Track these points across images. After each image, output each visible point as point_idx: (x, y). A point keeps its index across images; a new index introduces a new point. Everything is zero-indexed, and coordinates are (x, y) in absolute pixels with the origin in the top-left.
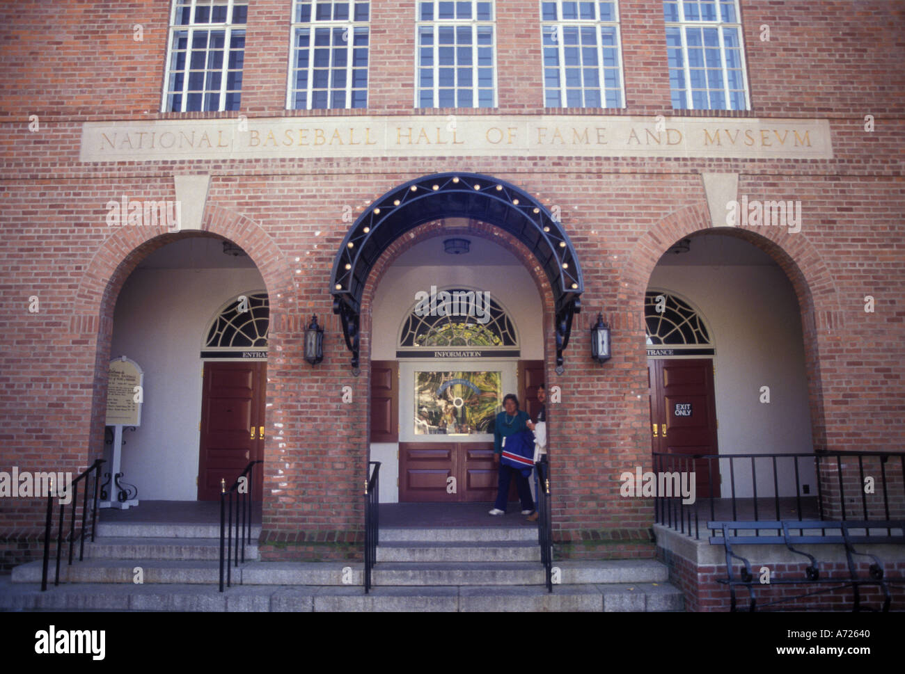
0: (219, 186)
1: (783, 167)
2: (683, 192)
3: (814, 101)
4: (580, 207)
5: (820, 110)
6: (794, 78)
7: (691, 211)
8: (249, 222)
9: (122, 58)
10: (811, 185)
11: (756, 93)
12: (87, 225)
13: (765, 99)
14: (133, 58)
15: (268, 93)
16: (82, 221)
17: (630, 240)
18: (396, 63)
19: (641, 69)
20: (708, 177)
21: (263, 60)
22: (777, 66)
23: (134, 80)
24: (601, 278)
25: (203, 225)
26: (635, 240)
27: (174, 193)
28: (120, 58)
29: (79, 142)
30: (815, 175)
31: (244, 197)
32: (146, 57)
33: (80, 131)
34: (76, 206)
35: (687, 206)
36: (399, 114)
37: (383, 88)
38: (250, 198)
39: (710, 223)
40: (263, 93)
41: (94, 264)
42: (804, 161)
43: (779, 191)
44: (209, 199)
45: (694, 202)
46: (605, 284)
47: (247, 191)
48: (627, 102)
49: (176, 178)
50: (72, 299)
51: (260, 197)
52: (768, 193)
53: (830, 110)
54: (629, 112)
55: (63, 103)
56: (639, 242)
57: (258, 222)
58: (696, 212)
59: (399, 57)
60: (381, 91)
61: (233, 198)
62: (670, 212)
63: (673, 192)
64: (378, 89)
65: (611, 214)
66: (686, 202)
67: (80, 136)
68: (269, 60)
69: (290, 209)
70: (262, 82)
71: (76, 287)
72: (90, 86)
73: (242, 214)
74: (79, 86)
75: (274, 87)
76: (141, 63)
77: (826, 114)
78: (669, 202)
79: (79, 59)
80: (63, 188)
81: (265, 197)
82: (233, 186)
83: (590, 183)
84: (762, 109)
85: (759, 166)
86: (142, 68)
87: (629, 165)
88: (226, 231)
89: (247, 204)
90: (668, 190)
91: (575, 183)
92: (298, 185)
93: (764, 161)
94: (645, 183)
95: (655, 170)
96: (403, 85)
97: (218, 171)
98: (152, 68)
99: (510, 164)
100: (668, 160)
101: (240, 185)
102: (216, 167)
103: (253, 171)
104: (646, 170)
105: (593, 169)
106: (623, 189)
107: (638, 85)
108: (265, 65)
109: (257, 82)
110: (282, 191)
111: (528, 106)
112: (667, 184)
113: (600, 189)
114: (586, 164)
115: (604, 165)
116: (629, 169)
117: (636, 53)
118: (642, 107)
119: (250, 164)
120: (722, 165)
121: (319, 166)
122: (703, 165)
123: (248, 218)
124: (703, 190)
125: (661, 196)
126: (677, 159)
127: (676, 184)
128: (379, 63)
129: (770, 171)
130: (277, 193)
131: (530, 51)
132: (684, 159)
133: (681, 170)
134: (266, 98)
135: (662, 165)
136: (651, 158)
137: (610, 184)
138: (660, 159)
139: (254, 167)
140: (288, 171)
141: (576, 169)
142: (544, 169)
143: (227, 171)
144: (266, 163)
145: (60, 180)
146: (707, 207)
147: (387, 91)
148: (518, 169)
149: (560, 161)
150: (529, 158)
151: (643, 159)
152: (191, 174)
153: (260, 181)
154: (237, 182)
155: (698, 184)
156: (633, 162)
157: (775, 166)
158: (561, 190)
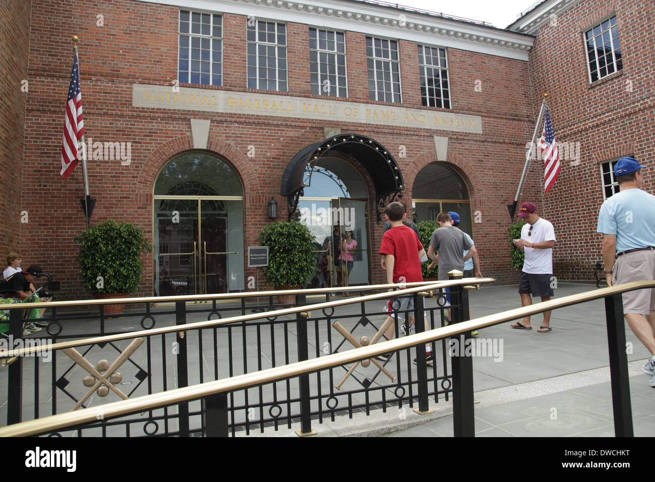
0: (215, 126)
1: (464, 136)
2: (426, 144)
3: (476, 108)
5: (478, 112)
7: (429, 153)
8: (232, 146)
9: (154, 49)
10: (475, 144)
11: (454, 101)
12: (141, 143)
13: (457, 104)
14: (160, 49)
15: (238, 78)
16: (137, 140)
17: (406, 165)
18: (301, 70)
19: (409, 86)
20: (436, 138)
21: (234, 60)
22: (462, 90)
23: (161, 62)
25: (207, 146)
26: (408, 165)
27: (190, 128)
28: (152, 48)
29: (131, 95)
30: (476, 141)
31: (229, 133)
32: (167, 50)
33: (132, 88)
34: (132, 132)
35: (428, 151)
36: (305, 97)
37: (296, 82)
38: (232, 134)
39: (437, 159)
40: (236, 78)
41: (146, 165)
42: (472, 134)
43: (463, 146)
44: (210, 132)
45: (431, 149)
47: (230, 130)
48: (403, 101)
49: (192, 120)
50: (135, 184)
51: (237, 134)
52: (459, 147)
53: (481, 112)
54: (405, 105)
55: (119, 71)
57: (237, 147)
58: (432, 154)
59: (303, 67)
60: (294, 84)
61: (223, 133)
62: (422, 153)
63: (423, 144)
64: (292, 82)
66: (428, 149)
67: (131, 91)
69: (253, 141)
70: (234, 72)
71: (137, 177)
72: (136, 63)
73: (228, 142)
74: (128, 62)
75: (241, 75)
76: (165, 53)
77: (480, 114)
78: (421, 148)
79: (127, 46)
80: (123, 121)
81: (240, 134)
82: (222, 127)
83: (389, 138)
84: (456, 109)
85: (456, 135)
86: (166, 56)
87: (405, 130)
88: (220, 150)
89: (230, 137)
90: (421, 143)
91: (383, 137)
92: (257, 129)
93: (458, 132)
94: (412, 139)
95: (416, 133)
96: (306, 82)
97: (214, 118)
98: (171, 57)
99: (356, 126)
100: (421, 129)
101: (226, 127)
102: (213, 116)
103: (233, 120)
104: (412, 133)
105: (391, 131)
106: (403, 141)
107: (408, 93)
108: (235, 63)
109: (231, 71)
110: (249, 131)
111: (363, 99)
112: (420, 140)
113: (393, 141)
114: (387, 129)
115: (395, 129)
116: (406, 132)
117: (407, 78)
118: (410, 104)
119: (231, 115)
120: (442, 133)
121: (267, 119)
122: (434, 133)
123: (232, 144)
124: (434, 144)
125: (418, 145)
126: (424, 129)
127: (424, 140)
128: (294, 69)
129: (460, 137)
130: (246, 132)
131: (363, 72)
132: (427, 129)
133: (426, 134)
134: (236, 81)
135: (419, 131)
136: (414, 128)
137: (397, 138)
138: (417, 128)
139: (234, 117)
140: (251, 121)
141: (384, 131)
142: (370, 129)
143: (219, 119)
144: (239, 116)
145: (122, 116)
146: (435, 151)
147: (298, 84)
148: (360, 129)
149: (377, 126)
150: (364, 124)
151: (411, 128)
152: (199, 118)
153: (237, 125)
154: (225, 125)
155: (432, 141)
156: (407, 129)
157: (461, 135)
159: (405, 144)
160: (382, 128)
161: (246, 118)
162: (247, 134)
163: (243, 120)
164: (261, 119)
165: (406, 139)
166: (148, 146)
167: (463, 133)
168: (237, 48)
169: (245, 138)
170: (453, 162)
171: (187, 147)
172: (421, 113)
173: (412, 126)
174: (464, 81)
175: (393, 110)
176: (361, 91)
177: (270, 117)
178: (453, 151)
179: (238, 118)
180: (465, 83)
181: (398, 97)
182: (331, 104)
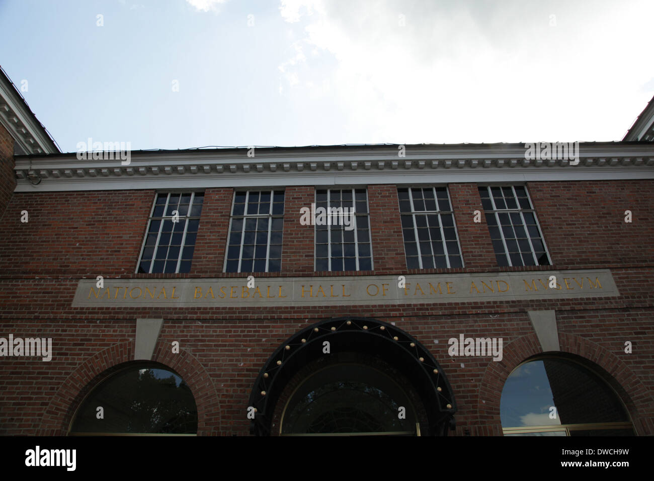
0: (169, 327)
1: (585, 304)
2: (516, 327)
3: (596, 257)
4: (440, 342)
5: (602, 262)
6: (578, 243)
7: (524, 340)
8: (188, 355)
9: (115, 237)
10: (610, 316)
11: (554, 253)
12: (66, 354)
13: (561, 257)
14: (121, 237)
15: (211, 261)
16: (64, 351)
17: (481, 365)
18: (301, 241)
19: (472, 241)
20: (532, 314)
21: (209, 239)
22: (565, 235)
23: (119, 251)
24: (464, 397)
25: (153, 356)
26: (486, 365)
27: (134, 331)
28: (113, 238)
29: (74, 293)
30: (612, 310)
31: (186, 336)
32: (130, 237)
33: (76, 285)
34: (61, 340)
35: (520, 336)
36: (303, 276)
37: (292, 258)
38: (192, 336)
39: (541, 348)
40: (208, 261)
41: (65, 386)
42: (600, 299)
43: (588, 321)
44: (160, 336)
45: (525, 333)
46: (467, 402)
47: (190, 331)
48: (466, 264)
49: (138, 321)
50: (41, 415)
51: (198, 336)
52: (579, 324)
53: (609, 262)
54: (468, 270)
55: (68, 266)
56: (488, 366)
57: (195, 355)
58: (529, 341)
59: (303, 238)
60: (290, 260)
61: (178, 336)
62: (509, 342)
63: (509, 327)
64: (288, 259)
66: (520, 334)
67: (75, 289)
68: (213, 239)
69: (220, 346)
70: (207, 254)
71: (46, 404)
72: (89, 255)
73: (183, 349)
74: (82, 255)
75: (215, 257)
76: (126, 240)
77: (607, 265)
78: (507, 334)
79: (86, 238)
80: (55, 326)
81: (202, 336)
82: (179, 327)
83: (446, 323)
84: (561, 264)
85: (569, 304)
86: (127, 244)
87: (473, 308)
88: (170, 361)
89: (188, 341)
90: (505, 325)
91: (435, 323)
92: (228, 327)
93: (572, 300)
94: (487, 321)
95: (493, 310)
96: (306, 256)
97: (169, 316)
98: (133, 244)
99: (385, 310)
100: (501, 302)
101: (185, 327)
102: (168, 313)
103: (195, 316)
104: (487, 311)
105: (447, 312)
106: (471, 326)
107: (471, 252)
108: (210, 243)
109: (203, 254)
110: (215, 331)
111: (396, 269)
112: (503, 321)
113: (454, 327)
114: (441, 309)
115: (455, 308)
116: (474, 311)
117: (467, 230)
118: (477, 267)
119: (193, 310)
120: (541, 305)
121: (243, 313)
122: (528, 306)
123: (188, 352)
124: (530, 324)
125: (501, 330)
126: (507, 302)
127: (510, 320)
128: (290, 241)
129: (577, 307)
130: (211, 333)
131: (394, 232)
132: (513, 302)
133: (512, 310)
134: (209, 265)
135: (498, 307)
136: (489, 303)
137: (461, 322)
138: (495, 302)
139: (196, 313)
140: (220, 316)
141: (434, 312)
142: (411, 313)
143: (175, 316)
144: (205, 310)
145: (54, 320)
146: (536, 337)
147: (294, 260)
148: (392, 313)
149: (422, 307)
150: (399, 305)
151: (482, 303)
152: (149, 317)
153: (200, 324)
154: (183, 324)
155: (526, 320)
156: (475, 305)
157: (581, 304)
158: (425, 328)
159: (477, 331)
160: (432, 309)
161: (214, 313)
162: (212, 336)
163: (208, 316)
164: (235, 313)
165: (476, 321)
166: (74, 359)
167: (582, 299)
168: (216, 225)
169: (209, 341)
170: (574, 351)
171: (125, 358)
172: (498, 278)
173: (485, 300)
174: (565, 221)
175: (449, 280)
176: (393, 258)
177: (249, 308)
178: (570, 331)
179: (202, 313)
180: (567, 225)
181: (455, 260)
182: (344, 283)
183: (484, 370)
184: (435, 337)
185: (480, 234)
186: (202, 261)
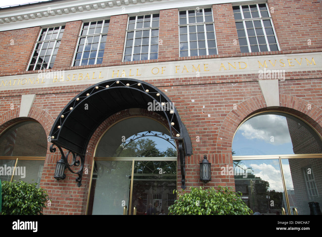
0: (38, 99)
1: (302, 75)
2: (249, 91)
3: (313, 45)
4: (195, 101)
6: (301, 36)
7: (254, 100)
8: (47, 113)
11: (282, 43)
13: (287, 45)
14: (20, 53)
15: (64, 61)
17: (222, 115)
19: (224, 38)
20: (261, 82)
21: (65, 50)
22: (291, 31)
23: (18, 61)
24: (207, 136)
25: (29, 115)
26: (225, 115)
27: (20, 102)
28: (16, 54)
31: (47, 103)
32: (25, 53)
35: (252, 97)
36: (114, 65)
37: (109, 56)
38: (49, 103)
39: (266, 105)
40: (62, 61)
42: (314, 72)
43: (302, 87)
44: (33, 104)
45: (256, 95)
46: (209, 139)
47: (48, 100)
48: (219, 52)
49: (23, 96)
51: (53, 103)
52: (296, 88)
54: (219, 56)
56: (227, 116)
57: (50, 113)
58: (258, 100)
59: (117, 44)
60: (108, 57)
61: (42, 103)
62: (244, 100)
63: (244, 91)
64: (107, 56)
65: (211, 103)
66: (252, 95)
68: (67, 49)
70: (63, 58)
72: (3, 64)
73: (44, 110)
75: (67, 59)
76: (22, 55)
78: (242, 96)
81: (55, 102)
82: (43, 98)
83: (201, 89)
84: (286, 50)
85: (290, 75)
86: (22, 57)
87: (220, 79)
88: (36, 117)
89: (47, 105)
90: (241, 90)
91: (194, 89)
92: (69, 97)
93: (292, 73)
94: (229, 87)
95: (234, 81)
96: (118, 54)
97: (39, 93)
98: (25, 56)
99: (162, 82)
100: (240, 75)
101: (46, 98)
102: (38, 91)
103: (52, 92)
104: (229, 81)
105: (202, 82)
106: (217, 91)
107: (223, 45)
108: (65, 52)
109: (61, 58)
110: (62, 100)
111: (171, 57)
112: (241, 87)
113: (206, 92)
114: (198, 80)
115: (208, 80)
116: (221, 81)
117: (222, 32)
118: (226, 54)
119: (51, 89)
121: (78, 88)
123: (46, 111)
124: (260, 89)
125: (238, 93)
126: (245, 75)
127: (246, 87)
128: (109, 46)
129: (295, 78)
130: (60, 101)
131: (173, 36)
132: (249, 75)
133: (247, 80)
134: (63, 63)
135: (237, 78)
136: (231, 76)
137: (211, 89)
138: (236, 75)
139: (53, 90)
140: (65, 91)
141: (193, 83)
142: (178, 83)
143: (42, 92)
144: (57, 88)
146: (263, 97)
147: (110, 57)
148: (166, 84)
149: (186, 80)
150: (171, 79)
151: (227, 76)
152: (29, 94)
153: (54, 96)
154: (46, 97)
155: (257, 86)
156: (222, 78)
157: (298, 75)
158: (186, 93)
159: (221, 93)
160: (192, 81)
161: (62, 89)
162: (60, 102)
163: (58, 91)
164: (73, 88)
165: (221, 88)
167: (299, 72)
168: (70, 42)
169: (58, 105)
170: (290, 106)
171: (15, 117)
172: (239, 61)
173: (229, 74)
174: (292, 23)
175: (206, 63)
176: (170, 51)
177: (81, 85)
178: (289, 93)
179: (56, 90)
180: (294, 25)
181: (212, 51)
182: (138, 68)
183: (223, 119)
184: (193, 98)
185: (230, 34)
186: (60, 62)
